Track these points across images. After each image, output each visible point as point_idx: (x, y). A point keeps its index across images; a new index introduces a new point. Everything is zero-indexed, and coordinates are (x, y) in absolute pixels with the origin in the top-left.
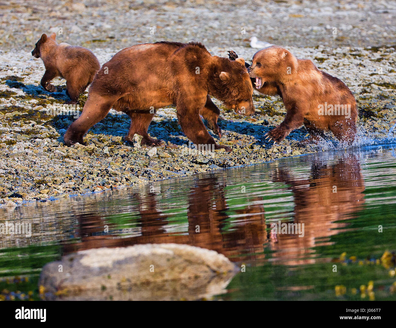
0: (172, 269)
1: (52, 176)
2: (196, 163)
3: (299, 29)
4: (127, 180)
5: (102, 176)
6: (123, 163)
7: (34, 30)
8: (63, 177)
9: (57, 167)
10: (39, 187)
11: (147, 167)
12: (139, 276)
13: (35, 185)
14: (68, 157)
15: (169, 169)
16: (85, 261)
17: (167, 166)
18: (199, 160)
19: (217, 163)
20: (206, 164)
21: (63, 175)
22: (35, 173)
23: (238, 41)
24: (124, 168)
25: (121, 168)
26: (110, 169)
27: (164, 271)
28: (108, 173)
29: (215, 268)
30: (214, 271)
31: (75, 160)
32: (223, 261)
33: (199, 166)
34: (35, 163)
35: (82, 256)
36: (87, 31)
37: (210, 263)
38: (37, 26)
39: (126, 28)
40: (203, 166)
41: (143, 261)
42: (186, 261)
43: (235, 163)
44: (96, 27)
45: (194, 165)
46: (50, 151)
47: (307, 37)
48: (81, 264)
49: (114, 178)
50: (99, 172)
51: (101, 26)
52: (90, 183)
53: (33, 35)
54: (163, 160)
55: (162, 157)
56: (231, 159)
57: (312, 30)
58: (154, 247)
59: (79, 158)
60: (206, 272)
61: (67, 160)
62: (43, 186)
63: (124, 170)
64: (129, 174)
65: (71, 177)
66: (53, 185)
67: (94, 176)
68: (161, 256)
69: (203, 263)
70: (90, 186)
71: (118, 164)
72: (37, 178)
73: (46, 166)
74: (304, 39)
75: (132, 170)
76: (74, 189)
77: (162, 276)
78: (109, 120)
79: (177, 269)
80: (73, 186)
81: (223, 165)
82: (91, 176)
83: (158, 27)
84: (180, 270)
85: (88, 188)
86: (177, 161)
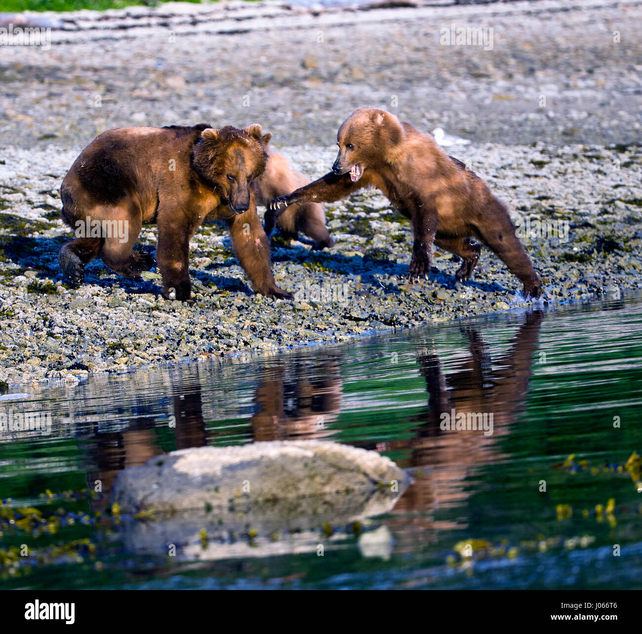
0: (312, 477)
1: (133, 338)
2: (350, 318)
3: (506, 117)
4: (246, 343)
5: (207, 338)
6: (241, 319)
7: (108, 117)
8: (149, 340)
9: (141, 323)
10: (113, 354)
11: (276, 324)
12: (262, 490)
13: (107, 351)
14: (157, 308)
15: (309, 327)
16: (181, 466)
17: (307, 323)
18: (354, 315)
19: (382, 318)
20: (365, 320)
21: (150, 337)
22: (108, 332)
24: (241, 325)
25: (237, 326)
26: (219, 327)
27: (300, 480)
28: (217, 332)
29: (376, 477)
30: (375, 483)
31: (168, 313)
32: (389, 468)
33: (354, 323)
34: (107, 318)
35: (177, 458)
36: (187, 118)
37: (369, 471)
38: (112, 111)
39: (247, 115)
40: (360, 323)
41: (267, 467)
42: (332, 465)
43: (409, 319)
44: (202, 112)
45: (347, 321)
46: (131, 299)
47: (519, 130)
48: (175, 470)
49: (227, 340)
50: (204, 331)
51: (209, 112)
52: (191, 349)
53: (107, 125)
54: (300, 313)
55: (299, 310)
56: (403, 314)
57: (527, 119)
58: (284, 446)
59: (174, 311)
60: (363, 483)
61: (156, 313)
62: (119, 353)
63: (242, 328)
64: (250, 335)
65: (162, 339)
66: (135, 351)
67: (196, 337)
68: (295, 460)
69: (357, 470)
70: (190, 353)
71: (232, 320)
72: (110, 341)
73: (124, 323)
74: (515, 132)
75: (254, 329)
76: (166, 357)
77: (297, 489)
78: (219, 253)
79: (318, 479)
80: (165, 353)
81: (391, 321)
82: (192, 338)
83: (294, 113)
84: (323, 481)
85: (188, 355)
86: (322, 315)
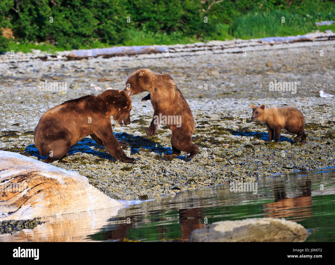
0: (270, 233)
1: (198, 177)
2: (286, 168)
4: (244, 178)
5: (228, 176)
6: (242, 168)
7: (188, 87)
8: (204, 177)
9: (201, 171)
10: (190, 183)
11: (256, 170)
12: (249, 238)
13: (188, 182)
14: (208, 165)
15: (269, 172)
16: (217, 229)
17: (268, 170)
18: (287, 166)
19: (299, 168)
20: (292, 168)
21: (205, 176)
22: (188, 174)
23: (312, 93)
24: (242, 171)
25: (240, 172)
26: (233, 172)
27: (265, 234)
28: (232, 174)
29: (295, 232)
30: (295, 234)
31: (212, 166)
32: (301, 228)
33: (287, 170)
34: (188, 169)
35: (215, 226)
36: (220, 87)
37: (292, 230)
38: (189, 85)
39: (244, 86)
40: (290, 170)
41: (252, 228)
42: (278, 228)
43: (310, 168)
44: (226, 85)
45: (284, 169)
46: (197, 161)
48: (214, 230)
49: (236, 177)
50: (227, 174)
51: (229, 85)
52: (221, 181)
53: (187, 90)
54: (266, 166)
55: (265, 165)
56: (307, 166)
58: (258, 220)
59: (214, 165)
60: (290, 235)
61: (207, 166)
62: (192, 183)
63: (242, 172)
64: (245, 175)
65: (209, 177)
66: (199, 182)
67: (224, 176)
68: (263, 225)
69: (288, 229)
70: (221, 183)
71: (238, 169)
72: (189, 178)
73: (194, 171)
75: (247, 173)
76: (211, 184)
77: (264, 237)
78: (232, 142)
79: (272, 233)
80: (211, 183)
81: (302, 169)
82: (222, 176)
83: (263, 85)
84: (274, 234)
85: (220, 183)
86: (274, 167)
